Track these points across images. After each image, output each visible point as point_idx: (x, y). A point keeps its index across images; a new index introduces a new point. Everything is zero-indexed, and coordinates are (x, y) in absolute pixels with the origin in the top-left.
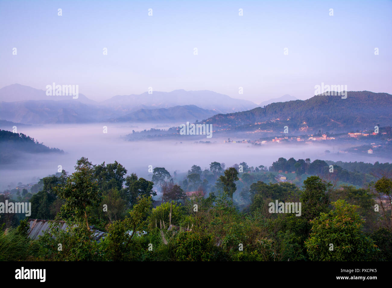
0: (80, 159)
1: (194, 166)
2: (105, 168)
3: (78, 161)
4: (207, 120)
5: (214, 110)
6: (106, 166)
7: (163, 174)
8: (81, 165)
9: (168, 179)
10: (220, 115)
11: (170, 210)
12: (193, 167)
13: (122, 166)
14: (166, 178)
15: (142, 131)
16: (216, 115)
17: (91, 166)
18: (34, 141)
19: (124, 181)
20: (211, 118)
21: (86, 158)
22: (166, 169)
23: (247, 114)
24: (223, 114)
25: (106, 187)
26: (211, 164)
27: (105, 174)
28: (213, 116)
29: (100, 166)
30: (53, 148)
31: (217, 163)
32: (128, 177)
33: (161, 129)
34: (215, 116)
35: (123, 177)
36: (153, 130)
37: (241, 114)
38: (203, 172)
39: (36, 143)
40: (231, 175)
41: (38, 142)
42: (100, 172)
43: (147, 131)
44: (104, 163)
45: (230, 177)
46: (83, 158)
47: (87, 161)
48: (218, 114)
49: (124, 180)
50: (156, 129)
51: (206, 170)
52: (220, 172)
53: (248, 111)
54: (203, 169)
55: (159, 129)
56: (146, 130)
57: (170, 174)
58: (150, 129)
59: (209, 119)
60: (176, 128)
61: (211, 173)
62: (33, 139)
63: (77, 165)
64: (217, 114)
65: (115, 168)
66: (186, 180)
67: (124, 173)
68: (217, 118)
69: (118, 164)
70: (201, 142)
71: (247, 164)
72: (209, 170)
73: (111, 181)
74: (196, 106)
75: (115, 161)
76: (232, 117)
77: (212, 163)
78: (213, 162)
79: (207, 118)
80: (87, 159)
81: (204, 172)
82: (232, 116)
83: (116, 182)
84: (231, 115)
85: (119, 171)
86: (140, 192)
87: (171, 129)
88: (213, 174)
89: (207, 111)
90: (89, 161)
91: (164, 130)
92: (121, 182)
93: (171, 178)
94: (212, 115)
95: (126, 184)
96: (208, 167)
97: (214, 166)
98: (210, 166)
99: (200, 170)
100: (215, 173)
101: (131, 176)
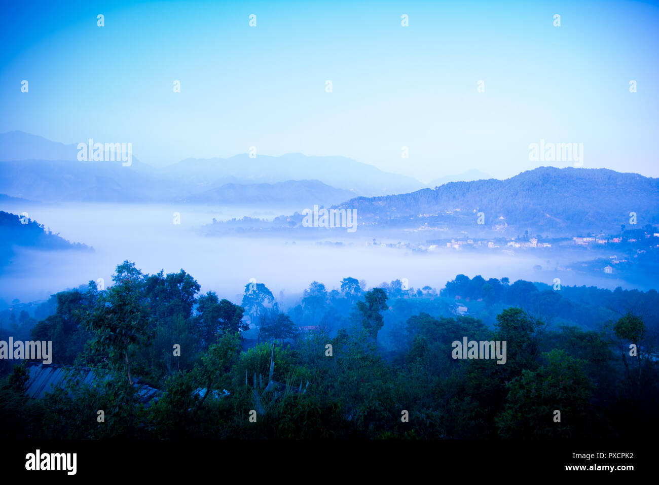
0: (121, 263)
1: (315, 283)
2: (163, 280)
3: (119, 267)
5: (352, 190)
6: (165, 276)
7: (261, 295)
8: (123, 274)
9: (269, 303)
10: (361, 198)
11: (270, 356)
12: (312, 285)
13: (193, 278)
14: (266, 301)
15: (229, 221)
16: (355, 199)
17: (140, 276)
18: (45, 230)
19: (196, 303)
20: (346, 203)
21: (132, 263)
22: (266, 286)
23: (406, 199)
24: (366, 198)
25: (164, 313)
26: (342, 281)
27: (164, 290)
28: (350, 199)
29: (155, 276)
30: (76, 243)
31: (353, 279)
32: (202, 297)
33: (261, 218)
34: (352, 200)
35: (193, 298)
36: (247, 220)
37: (397, 199)
38: (328, 294)
39: (47, 233)
40: (376, 300)
41: (50, 233)
42: (154, 287)
43: (237, 220)
44: (162, 272)
45: (374, 303)
46: (127, 263)
47: (133, 267)
48: (358, 197)
49: (195, 301)
50: (252, 217)
51: (333, 291)
52: (357, 295)
53: (407, 195)
54: (329, 288)
55: (257, 218)
57: (273, 295)
58: (242, 218)
60: (287, 217)
61: (343, 295)
62: (43, 225)
63: (116, 274)
64: (356, 197)
65: (180, 282)
66: (299, 306)
67: (196, 291)
68: (356, 204)
69: (186, 274)
70: (327, 242)
72: (340, 290)
73: (172, 302)
74: (321, 182)
75: (182, 270)
76: (381, 204)
77: (345, 280)
78: (346, 278)
79: (339, 204)
80: (134, 264)
81: (330, 293)
83: (180, 305)
84: (380, 199)
85: (188, 287)
86: (221, 323)
87: (277, 218)
88: (346, 298)
89: (339, 191)
90: (137, 267)
91: (265, 220)
92: (190, 305)
93: (274, 302)
94: (348, 198)
95: (198, 309)
96: (338, 286)
97: (347, 284)
98: (342, 284)
99: (323, 291)
100: (348, 297)
101: (206, 295)
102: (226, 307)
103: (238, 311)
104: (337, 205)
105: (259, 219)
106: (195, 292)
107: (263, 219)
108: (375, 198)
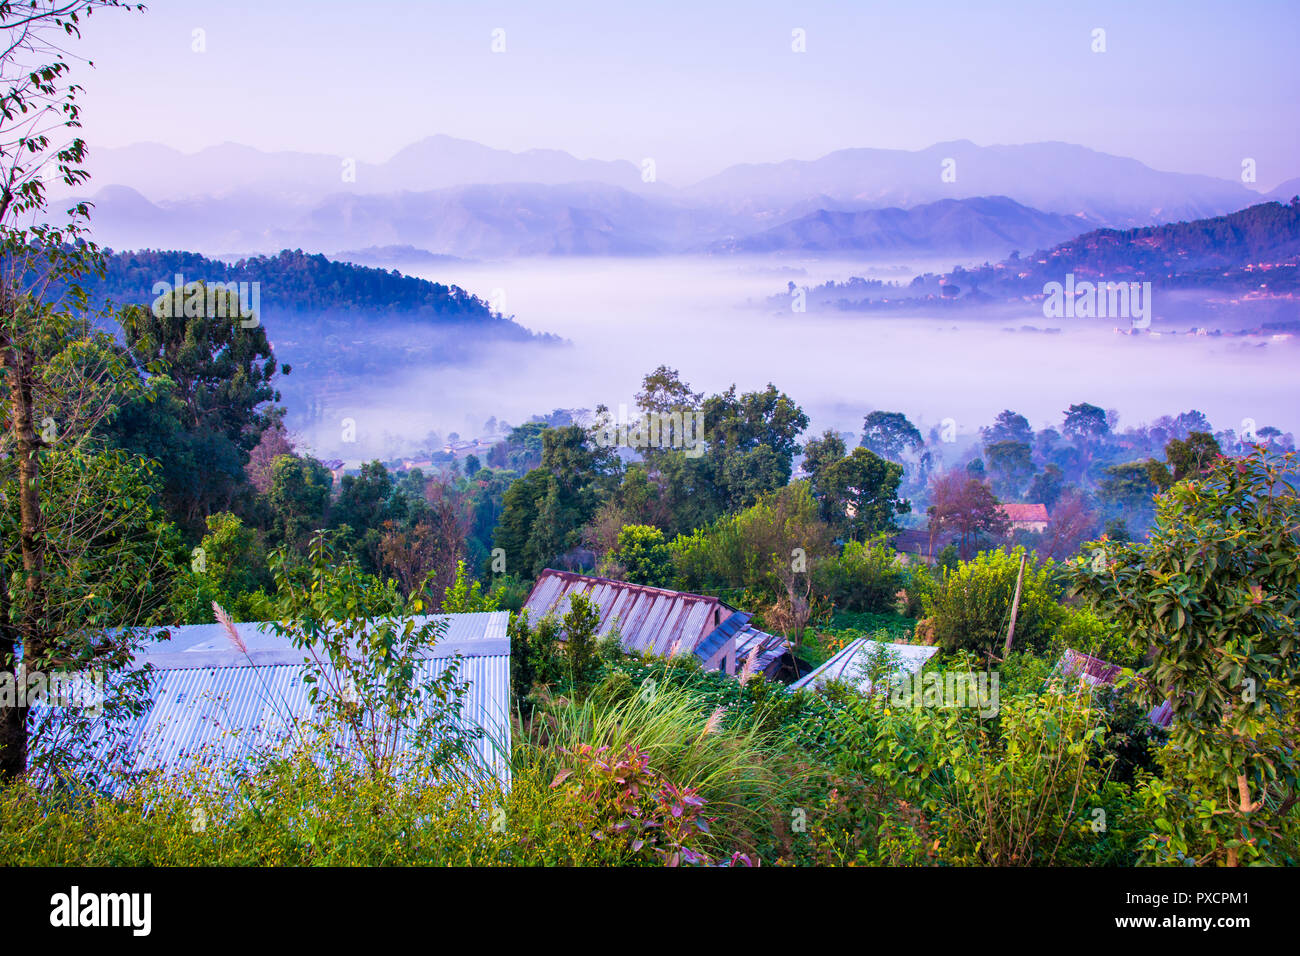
0: (652, 371)
1: (1008, 414)
2: (736, 407)
3: (648, 379)
4: (1052, 251)
5: (1080, 215)
6: (738, 398)
7: (897, 436)
8: (657, 394)
9: (914, 452)
10: (1104, 232)
12: (1001, 417)
13: (792, 403)
14: (907, 448)
15: (821, 286)
16: (1090, 235)
17: (687, 396)
19: (798, 453)
20: (1069, 245)
21: (673, 371)
22: (907, 419)
23: (1213, 231)
24: (1115, 231)
25: (740, 472)
26: (1068, 410)
27: (737, 426)
28: (1077, 236)
29: (718, 398)
31: (1092, 407)
32: (813, 442)
33: (885, 281)
34: (1082, 238)
35: (792, 442)
36: (856, 283)
37: (1191, 232)
38: (1036, 438)
39: (494, 316)
40: (1195, 459)
41: (500, 315)
42: (717, 419)
43: (836, 284)
44: (732, 389)
45: (1189, 466)
46: (664, 370)
47: (675, 379)
48: (1098, 230)
49: (797, 450)
50: (866, 279)
51: (1047, 432)
53: (1217, 220)
55: (877, 279)
56: (832, 282)
57: (922, 436)
58: (845, 280)
59: (1060, 247)
60: (939, 277)
61: (1066, 442)
63: (644, 392)
64: (1094, 230)
65: (768, 408)
66: (978, 461)
67: (799, 429)
68: (1092, 246)
69: (779, 395)
70: (1027, 329)
72: (1059, 431)
73: (755, 451)
74: (1011, 201)
75: (770, 386)
76: (1151, 243)
77: (1073, 408)
78: (1077, 404)
79: (1053, 246)
80: (676, 373)
81: (1039, 436)
82: (1152, 238)
83: (773, 457)
84: (1148, 233)
85: (784, 420)
86: (854, 497)
87: (918, 280)
88: (1074, 446)
89: (1052, 219)
90: (682, 379)
91: (893, 283)
92: (788, 454)
93: (924, 451)
94: (1071, 234)
95: (804, 466)
97: (1078, 417)
98: (1066, 417)
99: (1026, 431)
100: (1079, 445)
101: (823, 439)
102: (866, 464)
103: (890, 474)
104: (1048, 249)
105: (880, 282)
106: (797, 431)
107: (889, 283)
108: (1136, 231)
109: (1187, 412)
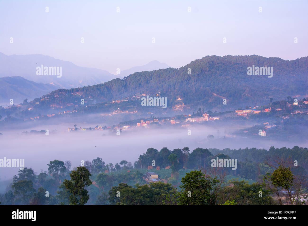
4: (41, 99)
5: (52, 83)
10: (61, 90)
16: (56, 92)
20: (47, 96)
23: (100, 89)
24: (65, 90)
26: (49, 164)
28: (51, 92)
31: (59, 161)
34: (53, 93)
37: (93, 89)
38: (37, 177)
40: (81, 177)
51: (42, 174)
52: (63, 175)
53: (101, 85)
54: (37, 172)
59: (44, 97)
61: (50, 177)
64: (57, 90)
68: (57, 96)
70: (32, 131)
71: (103, 160)
72: (47, 173)
74: (23, 78)
76: (79, 94)
77: (51, 163)
78: (53, 161)
79: (41, 97)
81: (38, 176)
82: (79, 92)
84: (77, 90)
88: (54, 178)
89: (40, 85)
94: (49, 91)
96: (46, 169)
97: (54, 166)
98: (49, 167)
99: (32, 175)
100: (56, 177)
104: (39, 98)
108: (73, 89)
109: (96, 158)
